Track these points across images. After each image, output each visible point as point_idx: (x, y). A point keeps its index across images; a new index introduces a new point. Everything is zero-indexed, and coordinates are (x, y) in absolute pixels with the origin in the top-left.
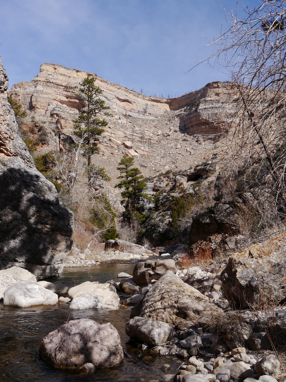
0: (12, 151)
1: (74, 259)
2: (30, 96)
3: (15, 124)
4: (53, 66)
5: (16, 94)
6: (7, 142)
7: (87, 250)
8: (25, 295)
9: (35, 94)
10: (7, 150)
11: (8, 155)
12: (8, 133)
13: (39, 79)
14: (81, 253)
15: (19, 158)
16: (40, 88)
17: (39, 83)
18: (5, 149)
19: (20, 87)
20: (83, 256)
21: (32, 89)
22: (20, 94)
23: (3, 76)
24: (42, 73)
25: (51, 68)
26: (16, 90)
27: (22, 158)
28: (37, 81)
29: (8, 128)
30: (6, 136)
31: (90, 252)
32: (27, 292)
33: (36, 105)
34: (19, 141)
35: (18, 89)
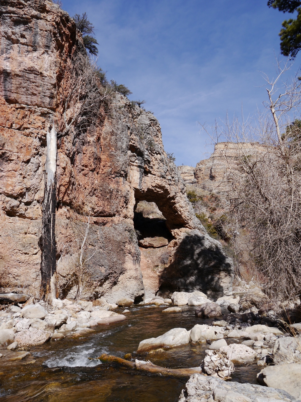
0: (193, 226)
1: (241, 289)
2: (210, 169)
3: (192, 211)
4: (224, 144)
5: (200, 170)
6: (189, 221)
7: (251, 282)
8: (196, 301)
9: (213, 167)
10: (190, 226)
11: (191, 229)
12: (189, 216)
13: (215, 155)
14: (247, 284)
15: (197, 230)
16: (216, 162)
17: (215, 158)
18: (189, 225)
19: (202, 164)
20: (248, 286)
21: (211, 164)
22: (202, 169)
23: (183, 185)
24: (216, 150)
25: (222, 145)
26: (200, 167)
27: (198, 229)
28: (214, 157)
29: (189, 213)
30: (188, 218)
31: (253, 284)
32: (198, 300)
33: (215, 175)
34: (196, 220)
35: (201, 166)
